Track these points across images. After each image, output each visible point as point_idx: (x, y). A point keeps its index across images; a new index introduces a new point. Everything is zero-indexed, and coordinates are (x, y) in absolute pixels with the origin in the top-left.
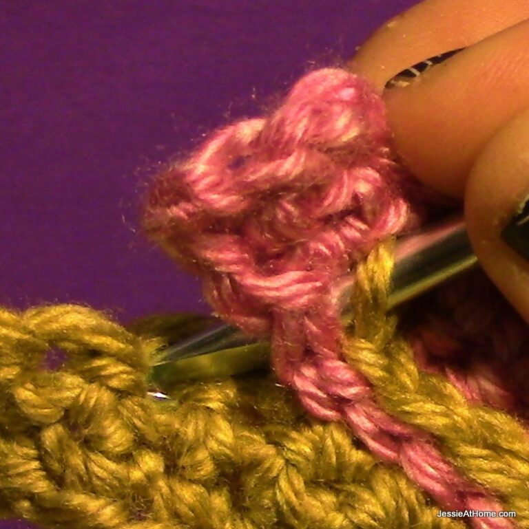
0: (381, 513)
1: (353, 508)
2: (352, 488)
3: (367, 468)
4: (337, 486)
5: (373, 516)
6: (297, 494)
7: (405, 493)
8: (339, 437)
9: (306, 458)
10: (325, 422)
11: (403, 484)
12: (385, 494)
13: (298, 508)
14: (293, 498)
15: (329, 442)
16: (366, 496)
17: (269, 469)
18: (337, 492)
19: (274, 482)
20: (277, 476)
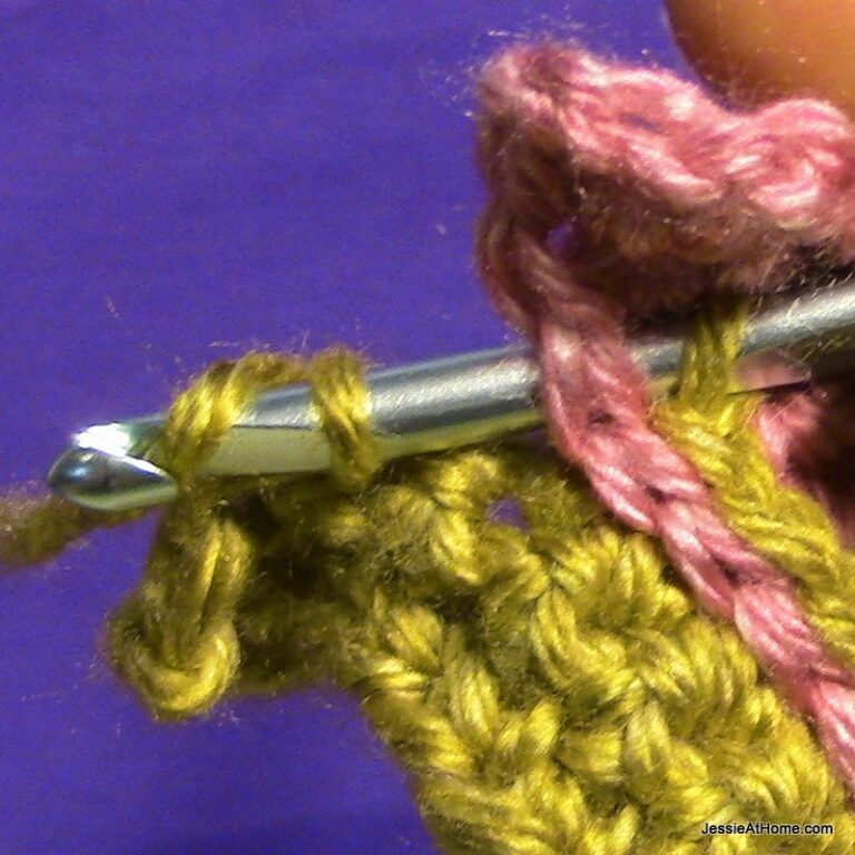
0: (694, 682)
1: (652, 665)
2: (654, 636)
3: (678, 614)
4: (630, 631)
5: (680, 682)
6: (561, 630)
7: (736, 660)
8: (647, 561)
9: (583, 580)
10: (625, 528)
11: (732, 647)
12: (702, 658)
13: (559, 649)
14: (554, 636)
15: (626, 563)
16: (673, 651)
17: (524, 588)
18: (628, 641)
19: (530, 608)
20: (536, 600)
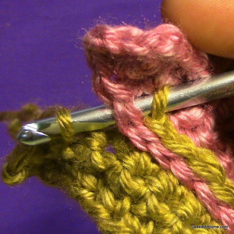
0: (162, 188)
1: (151, 185)
2: (151, 178)
3: (157, 171)
4: (145, 177)
5: (159, 189)
6: (127, 179)
7: (173, 180)
8: (147, 158)
9: (131, 166)
10: (140, 151)
11: (171, 177)
12: (164, 181)
13: (128, 185)
15: (142, 160)
16: (156, 180)
17: (116, 170)
18: (144, 179)
19: (119, 174)
20: (120, 173)
